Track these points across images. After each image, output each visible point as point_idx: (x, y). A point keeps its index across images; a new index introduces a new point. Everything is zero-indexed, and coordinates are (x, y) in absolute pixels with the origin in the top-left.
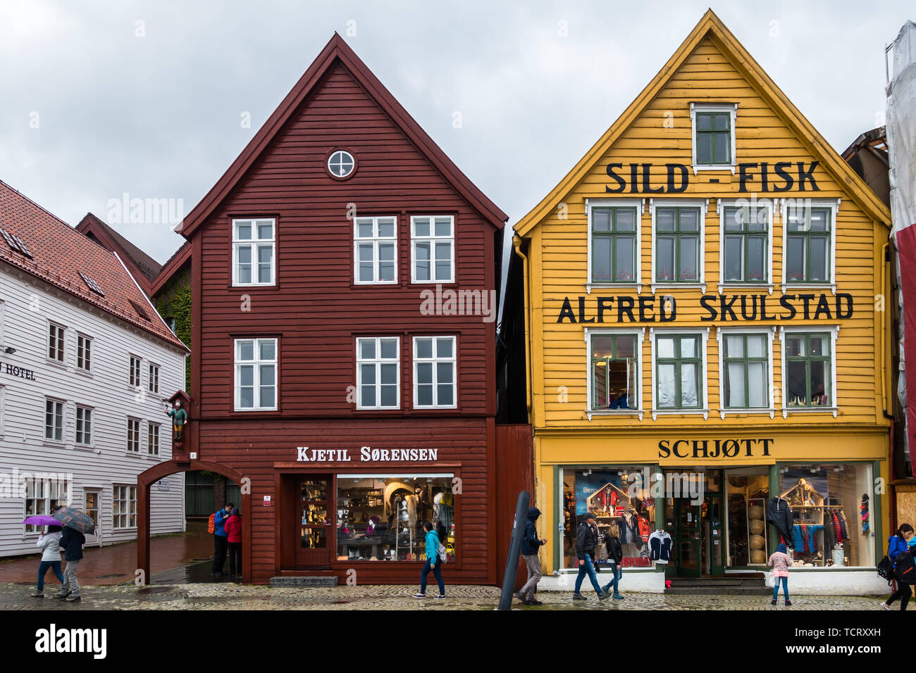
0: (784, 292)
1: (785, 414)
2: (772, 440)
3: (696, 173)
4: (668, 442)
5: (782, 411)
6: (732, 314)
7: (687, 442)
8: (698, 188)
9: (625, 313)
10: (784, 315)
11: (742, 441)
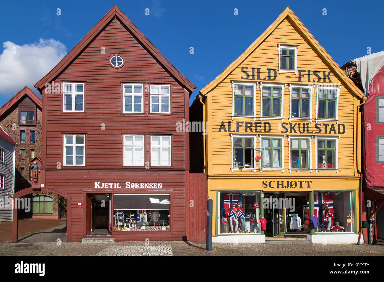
0: (317, 122)
1: (317, 171)
2: (311, 181)
3: (280, 73)
4: (267, 182)
5: (315, 170)
6: (295, 130)
7: (275, 182)
8: (281, 79)
9: (248, 128)
10: (316, 132)
11: (298, 181)
